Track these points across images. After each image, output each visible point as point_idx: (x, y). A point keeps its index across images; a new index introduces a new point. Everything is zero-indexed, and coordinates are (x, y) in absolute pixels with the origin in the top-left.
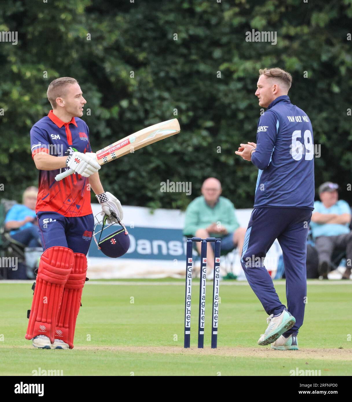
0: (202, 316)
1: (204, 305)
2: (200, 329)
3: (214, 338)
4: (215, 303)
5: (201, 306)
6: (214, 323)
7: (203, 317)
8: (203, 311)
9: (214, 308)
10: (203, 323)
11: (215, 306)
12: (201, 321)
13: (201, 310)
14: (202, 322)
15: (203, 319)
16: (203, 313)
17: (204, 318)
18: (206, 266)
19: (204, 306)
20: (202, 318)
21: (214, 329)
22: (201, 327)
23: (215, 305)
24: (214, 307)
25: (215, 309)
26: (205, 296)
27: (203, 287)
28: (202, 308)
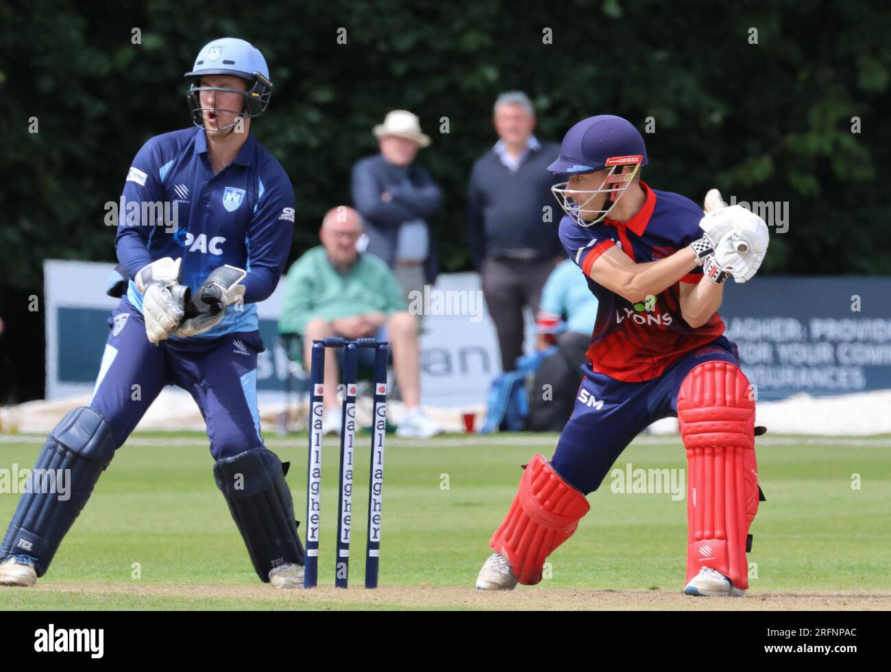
0: (344, 514)
1: (350, 491)
2: (342, 546)
3: (372, 566)
4: (374, 487)
5: (344, 492)
6: (372, 532)
7: (348, 518)
8: (347, 505)
9: (373, 497)
10: (347, 531)
11: (375, 494)
12: (344, 526)
13: (344, 503)
14: (345, 530)
15: (348, 522)
16: (348, 509)
17: (349, 520)
18: (354, 402)
19: (349, 493)
20: (345, 520)
21: (372, 546)
22: (343, 541)
23: (375, 489)
24: (373, 495)
25: (375, 500)
26: (352, 469)
27: (347, 450)
28: (344, 497)
